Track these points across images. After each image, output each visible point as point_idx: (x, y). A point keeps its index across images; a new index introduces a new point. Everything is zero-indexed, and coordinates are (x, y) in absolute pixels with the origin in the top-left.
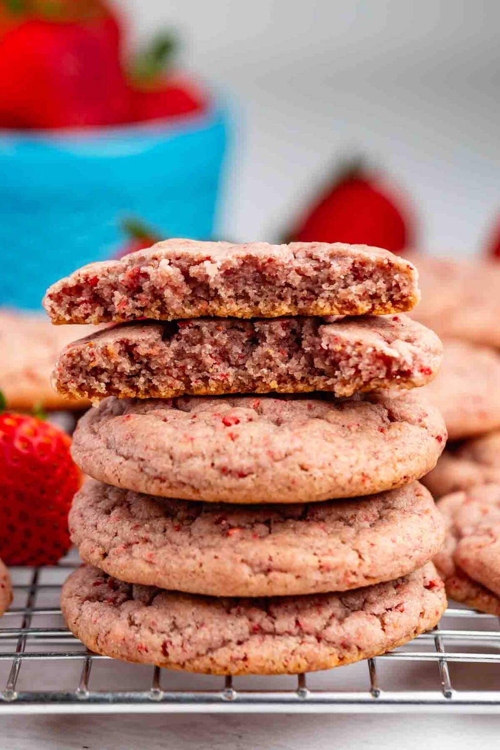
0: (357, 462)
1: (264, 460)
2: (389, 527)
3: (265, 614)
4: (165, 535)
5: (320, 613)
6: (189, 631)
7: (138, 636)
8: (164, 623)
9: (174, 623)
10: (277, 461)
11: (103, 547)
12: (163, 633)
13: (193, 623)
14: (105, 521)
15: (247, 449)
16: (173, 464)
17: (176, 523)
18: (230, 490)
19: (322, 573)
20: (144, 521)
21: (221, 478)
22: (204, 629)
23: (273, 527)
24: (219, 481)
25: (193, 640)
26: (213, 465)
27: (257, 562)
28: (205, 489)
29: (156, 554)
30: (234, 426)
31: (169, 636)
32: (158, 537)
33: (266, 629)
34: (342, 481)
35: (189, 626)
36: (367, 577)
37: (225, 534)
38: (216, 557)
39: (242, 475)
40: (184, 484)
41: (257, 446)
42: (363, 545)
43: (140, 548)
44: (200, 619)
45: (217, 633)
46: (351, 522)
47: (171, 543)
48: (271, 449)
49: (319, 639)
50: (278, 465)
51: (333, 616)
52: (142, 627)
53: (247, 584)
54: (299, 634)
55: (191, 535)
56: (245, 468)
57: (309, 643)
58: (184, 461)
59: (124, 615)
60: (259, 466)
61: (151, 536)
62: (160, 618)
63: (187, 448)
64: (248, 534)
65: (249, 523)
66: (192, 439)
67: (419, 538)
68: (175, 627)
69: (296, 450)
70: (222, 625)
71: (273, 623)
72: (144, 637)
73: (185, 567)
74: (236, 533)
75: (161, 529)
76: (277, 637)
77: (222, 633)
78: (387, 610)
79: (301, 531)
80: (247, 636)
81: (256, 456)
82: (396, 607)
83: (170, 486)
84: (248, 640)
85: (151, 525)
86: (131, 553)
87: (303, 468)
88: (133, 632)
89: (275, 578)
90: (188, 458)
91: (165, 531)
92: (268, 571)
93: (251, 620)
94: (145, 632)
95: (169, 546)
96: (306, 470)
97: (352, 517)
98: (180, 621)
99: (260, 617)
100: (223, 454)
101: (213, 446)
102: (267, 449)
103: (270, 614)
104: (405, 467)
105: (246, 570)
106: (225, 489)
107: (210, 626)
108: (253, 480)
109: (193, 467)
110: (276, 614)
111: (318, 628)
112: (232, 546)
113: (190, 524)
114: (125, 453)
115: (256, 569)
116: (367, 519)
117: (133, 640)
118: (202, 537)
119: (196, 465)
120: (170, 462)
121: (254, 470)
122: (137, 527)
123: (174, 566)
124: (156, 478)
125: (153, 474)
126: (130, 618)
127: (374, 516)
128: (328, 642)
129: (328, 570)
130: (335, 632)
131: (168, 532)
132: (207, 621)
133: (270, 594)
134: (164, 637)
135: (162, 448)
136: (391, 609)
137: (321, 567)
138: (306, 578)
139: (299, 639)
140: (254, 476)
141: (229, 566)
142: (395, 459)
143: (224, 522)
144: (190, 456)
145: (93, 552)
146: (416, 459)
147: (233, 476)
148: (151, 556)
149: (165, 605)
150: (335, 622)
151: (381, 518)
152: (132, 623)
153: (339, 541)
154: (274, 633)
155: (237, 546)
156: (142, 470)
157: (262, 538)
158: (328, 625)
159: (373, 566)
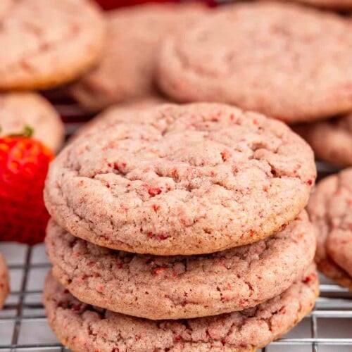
0: (247, 222)
1: (178, 226)
2: (273, 260)
3: (184, 327)
4: (111, 271)
5: (224, 324)
6: (131, 342)
7: (95, 343)
8: (113, 335)
9: (120, 335)
10: (187, 226)
11: (69, 275)
12: (112, 341)
13: (133, 336)
14: (69, 254)
15: (166, 218)
16: (113, 228)
17: (119, 261)
18: (155, 248)
19: (223, 302)
20: (97, 258)
21: (148, 240)
22: (141, 340)
23: (188, 265)
24: (146, 242)
25: (133, 348)
26: (141, 230)
27: (176, 297)
28: (137, 246)
29: (105, 286)
30: (157, 196)
31: (117, 345)
32: (106, 273)
33: (186, 339)
34: (236, 238)
35: (131, 338)
36: (256, 301)
37: (154, 273)
38: (147, 293)
39: (163, 238)
40: (122, 243)
41: (173, 215)
42: (253, 278)
43: (94, 281)
44: (138, 333)
45: (150, 344)
46: (245, 255)
47: (115, 278)
48: (183, 218)
49: (223, 342)
50: (189, 230)
51: (233, 324)
52: (98, 336)
53: (169, 313)
54: (209, 341)
55: (129, 272)
56: (165, 233)
57: (217, 347)
58: (121, 228)
59: (85, 325)
60: (175, 231)
61: (101, 272)
62: (110, 331)
63: (123, 217)
64: (170, 273)
65: (171, 263)
66: (126, 209)
67: (295, 264)
68: (120, 338)
69: (201, 217)
70: (154, 338)
71: (190, 334)
72: (99, 344)
73: (125, 300)
74: (161, 272)
75: (108, 266)
76: (193, 344)
77: (154, 343)
78: (273, 314)
79: (208, 269)
80: (172, 344)
81: (172, 224)
82: (280, 310)
83: (112, 243)
84: (173, 347)
85: (101, 262)
86: (87, 283)
87: (207, 231)
88: (92, 340)
89: (189, 308)
90: (124, 224)
91: (111, 267)
92: (184, 303)
93: (174, 332)
94: (100, 341)
95: (114, 281)
96: (209, 233)
97: (246, 252)
98: (124, 334)
99: (181, 330)
100: (149, 222)
101: (141, 216)
102: (180, 218)
103: (188, 327)
104: (282, 219)
105: (168, 303)
106: (151, 247)
107: (145, 338)
108: (170, 241)
109: (127, 232)
110: (192, 327)
111: (223, 335)
112: (158, 284)
113: (129, 262)
114: (80, 214)
115: (176, 302)
116: (256, 252)
117: (92, 346)
118: (136, 275)
119: (130, 230)
120: (111, 226)
121: (171, 234)
122: (91, 264)
123: (118, 298)
124: (101, 236)
125: (100, 234)
126: (89, 328)
127: (262, 247)
128: (231, 345)
129: (228, 300)
130: (235, 337)
131: (113, 269)
132: (143, 335)
133: (186, 318)
134: (113, 345)
135: (105, 215)
136: (276, 313)
137: (222, 299)
138: (212, 307)
139: (209, 345)
140: (171, 239)
141: (156, 300)
142: (275, 214)
143: (153, 263)
144: (125, 223)
145: (61, 278)
146: (291, 209)
147: (156, 238)
148: (101, 288)
149: (114, 319)
150: (235, 329)
151: (267, 248)
152: (91, 333)
153: (235, 276)
154: (191, 341)
155: (161, 284)
156: (91, 230)
157: (180, 276)
158: (230, 332)
159: (260, 294)
